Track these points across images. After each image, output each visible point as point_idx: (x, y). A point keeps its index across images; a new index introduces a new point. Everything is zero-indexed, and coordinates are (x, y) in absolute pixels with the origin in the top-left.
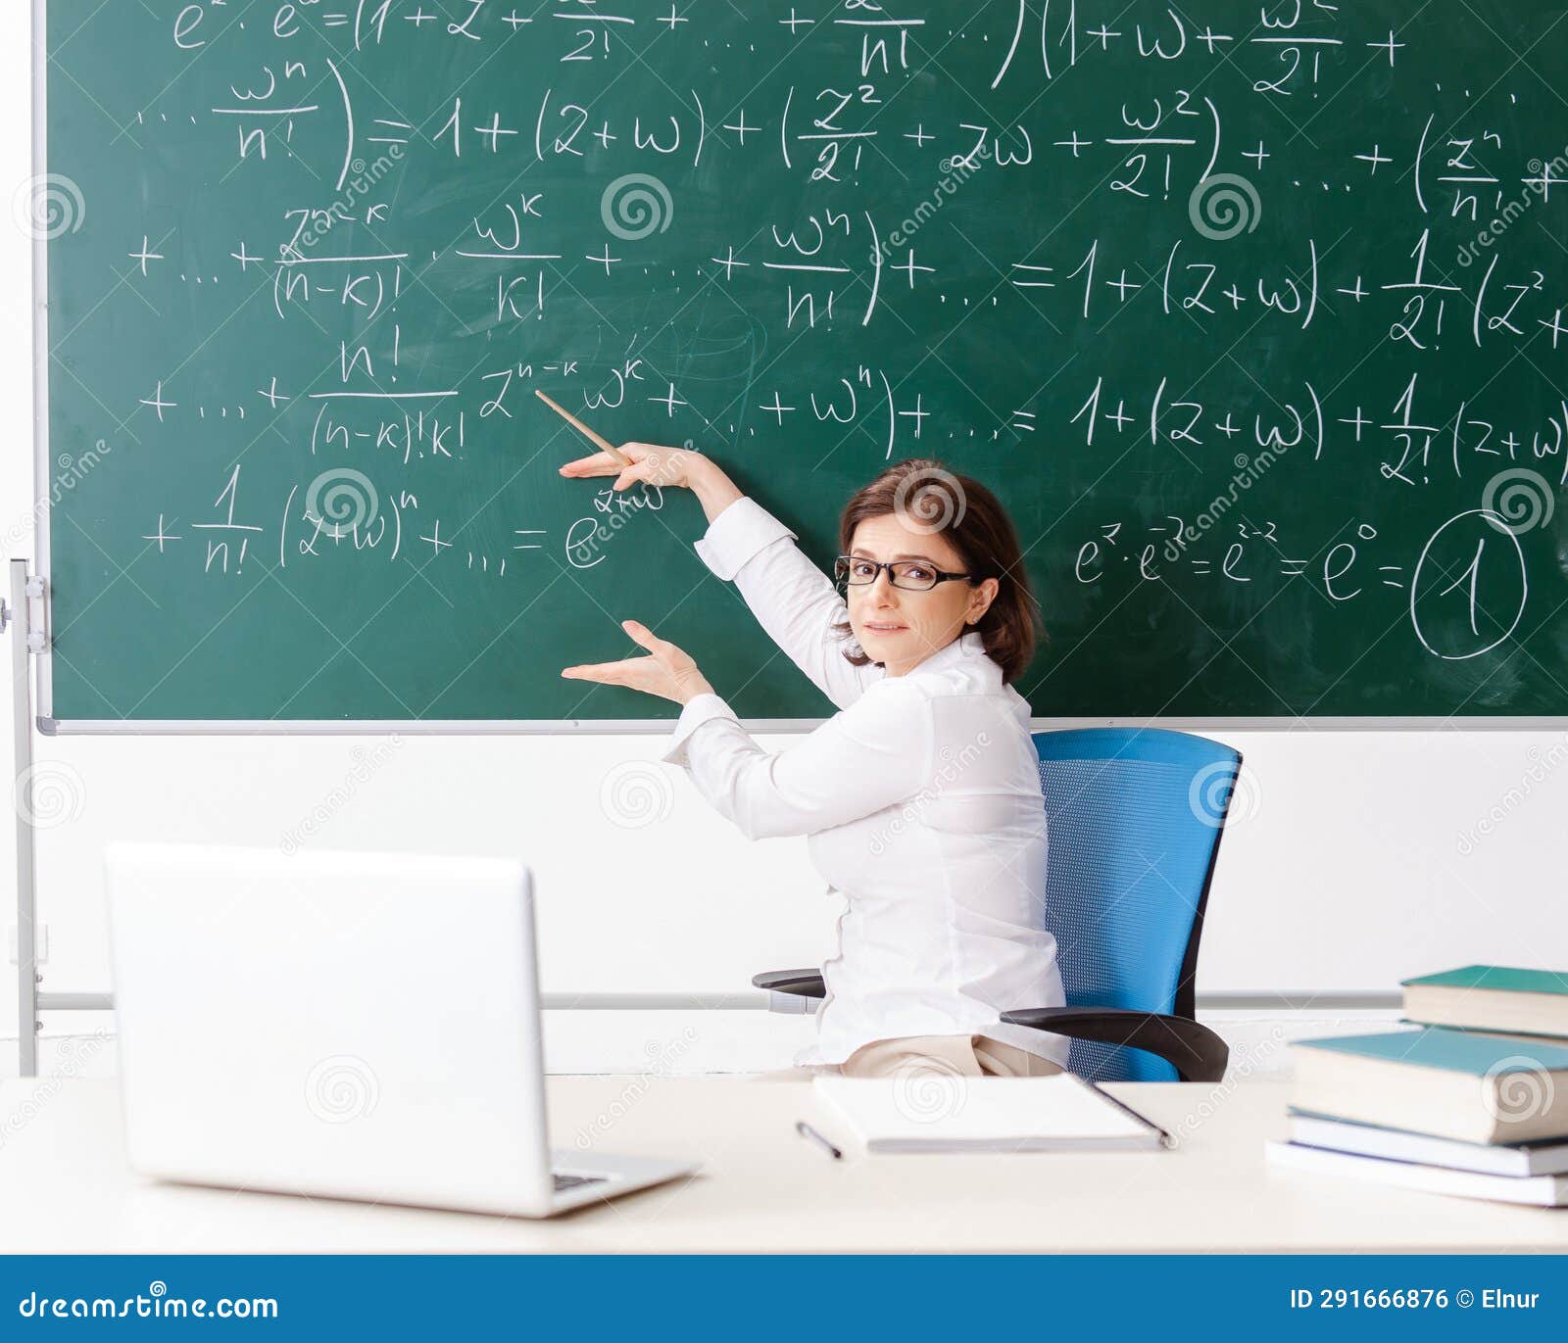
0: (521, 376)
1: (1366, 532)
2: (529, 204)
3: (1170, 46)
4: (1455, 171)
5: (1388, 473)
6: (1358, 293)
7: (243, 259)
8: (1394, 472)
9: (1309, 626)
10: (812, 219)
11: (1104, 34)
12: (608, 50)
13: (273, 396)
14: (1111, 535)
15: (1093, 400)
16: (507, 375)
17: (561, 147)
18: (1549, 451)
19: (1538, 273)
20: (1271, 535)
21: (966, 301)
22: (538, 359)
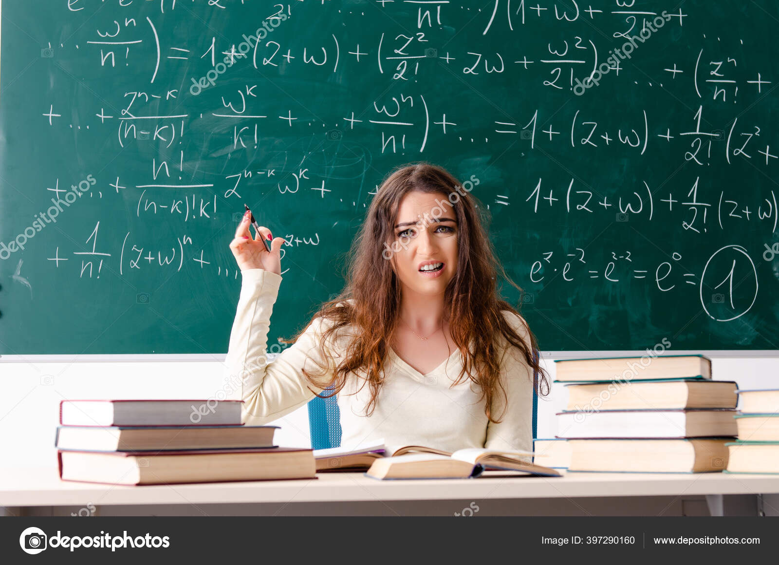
0: (246, 177)
1: (676, 256)
2: (250, 90)
3: (572, 15)
4: (714, 77)
5: (687, 227)
6: (668, 137)
7: (102, 117)
8: (689, 226)
9: (649, 305)
10: (394, 99)
11: (539, 9)
12: (290, 14)
13: (117, 187)
14: (548, 258)
15: (537, 190)
16: (239, 176)
17: (266, 62)
18: (766, 216)
19: (757, 127)
20: (629, 258)
21: (472, 140)
22: (254, 168)
